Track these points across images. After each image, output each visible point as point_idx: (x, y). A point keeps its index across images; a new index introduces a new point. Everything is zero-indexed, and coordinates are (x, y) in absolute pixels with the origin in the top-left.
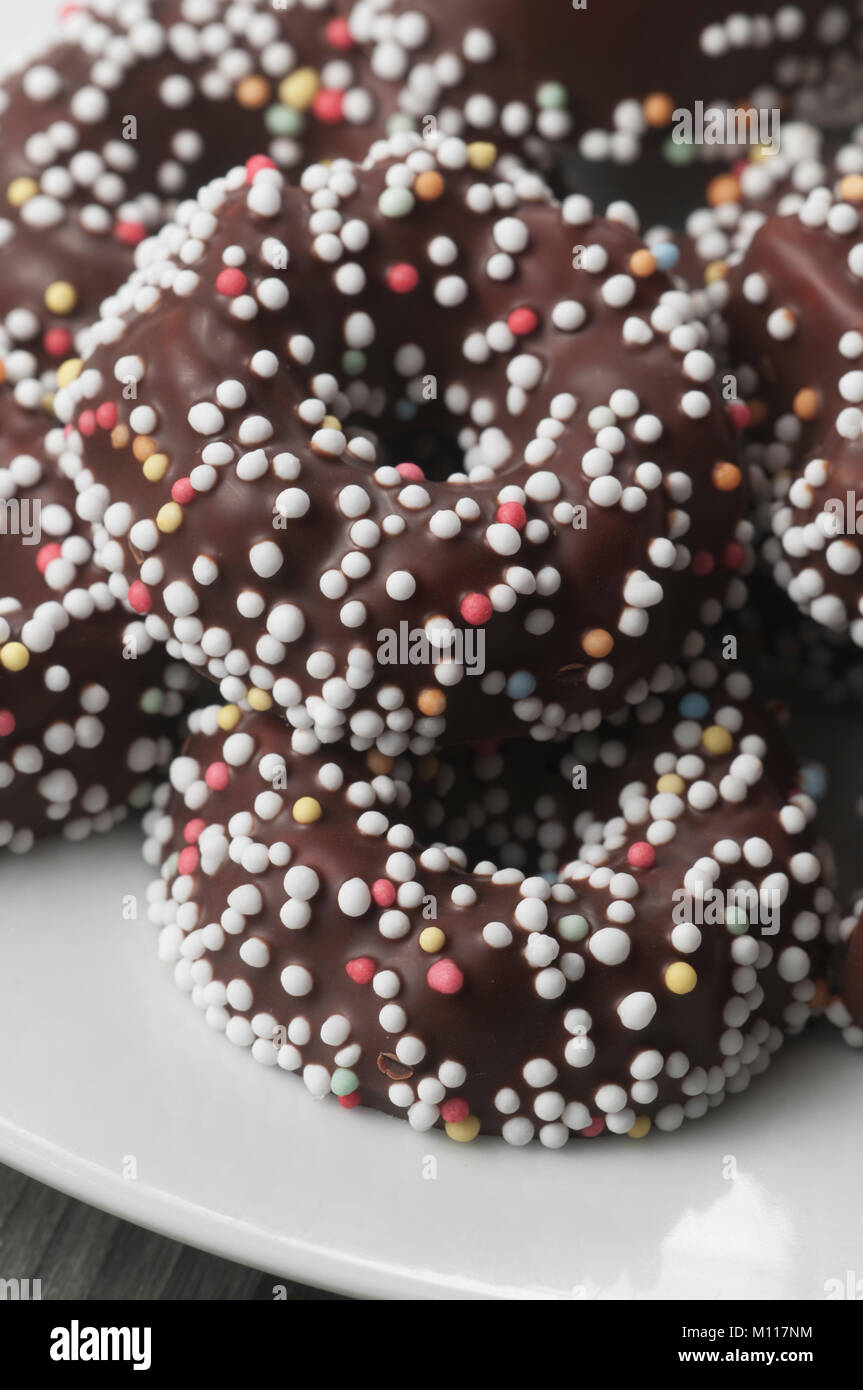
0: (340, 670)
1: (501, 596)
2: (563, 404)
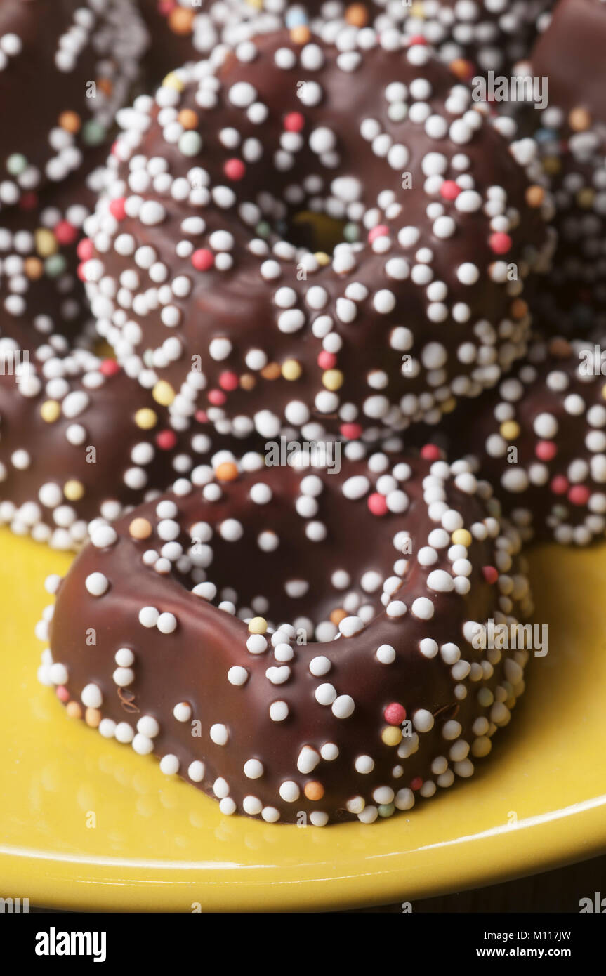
0: (477, 343)
1: (499, 223)
2: (368, 128)
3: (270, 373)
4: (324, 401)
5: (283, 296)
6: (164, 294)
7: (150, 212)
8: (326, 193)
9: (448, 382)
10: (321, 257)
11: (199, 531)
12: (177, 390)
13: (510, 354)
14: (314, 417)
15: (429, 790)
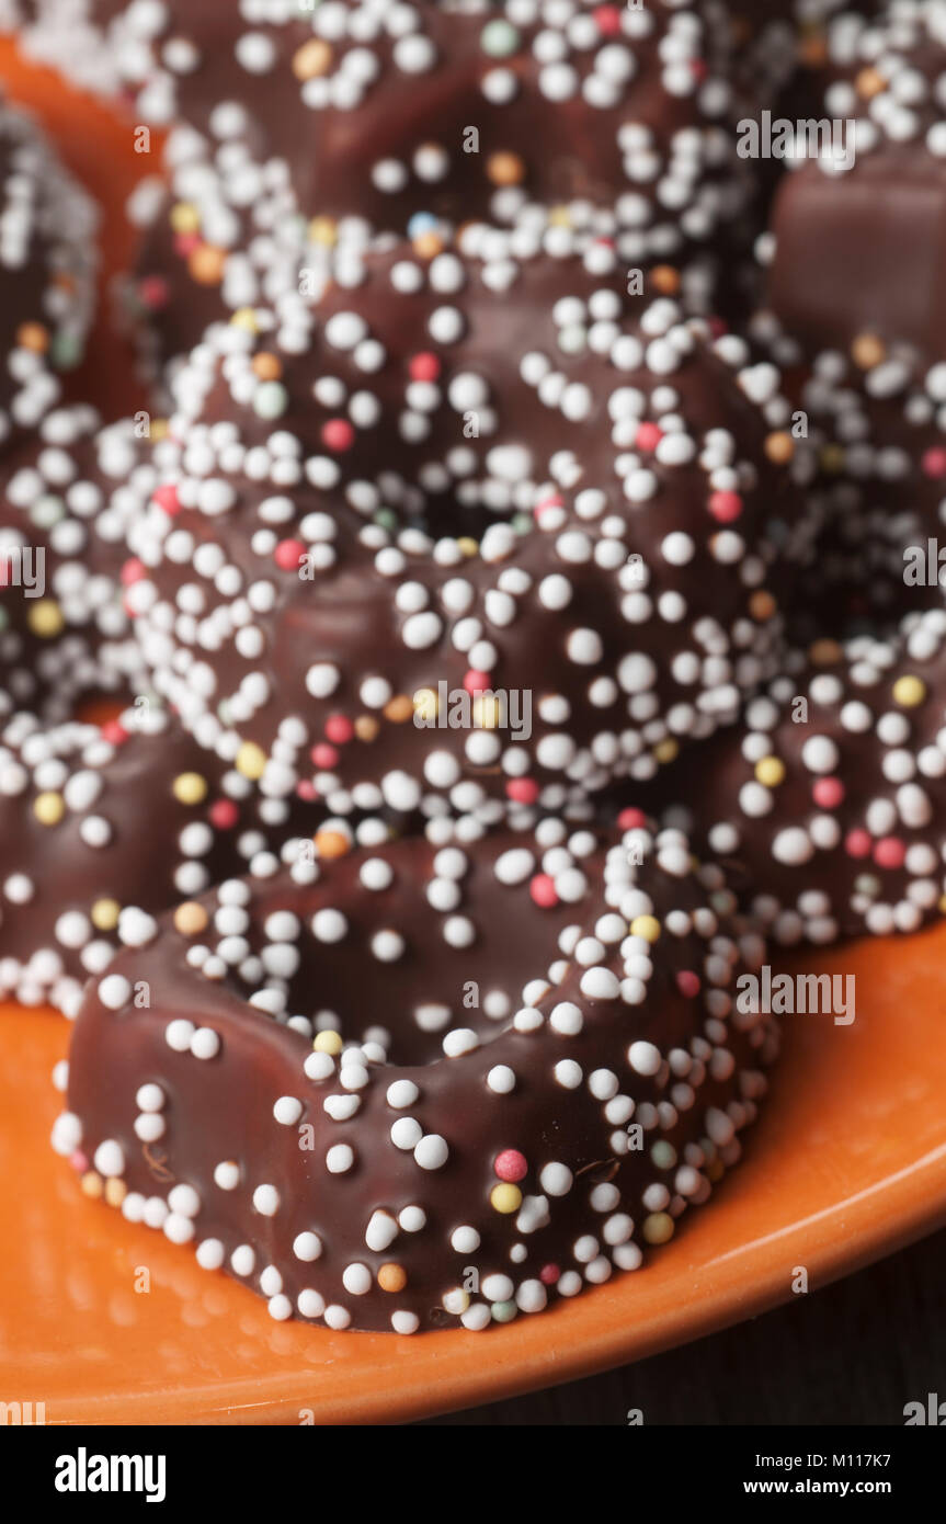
0: (701, 653)
1: (723, 479)
2: (533, 368)
3: (397, 711)
4: (480, 748)
5: (409, 596)
6: (239, 612)
7: (213, 498)
8: (481, 473)
9: (661, 713)
10: (467, 545)
11: (279, 925)
12: (267, 752)
13: (750, 670)
14: (467, 772)
15: (569, 1284)
